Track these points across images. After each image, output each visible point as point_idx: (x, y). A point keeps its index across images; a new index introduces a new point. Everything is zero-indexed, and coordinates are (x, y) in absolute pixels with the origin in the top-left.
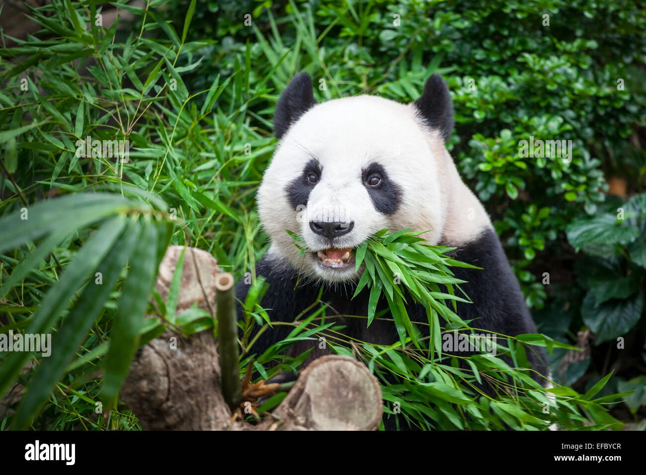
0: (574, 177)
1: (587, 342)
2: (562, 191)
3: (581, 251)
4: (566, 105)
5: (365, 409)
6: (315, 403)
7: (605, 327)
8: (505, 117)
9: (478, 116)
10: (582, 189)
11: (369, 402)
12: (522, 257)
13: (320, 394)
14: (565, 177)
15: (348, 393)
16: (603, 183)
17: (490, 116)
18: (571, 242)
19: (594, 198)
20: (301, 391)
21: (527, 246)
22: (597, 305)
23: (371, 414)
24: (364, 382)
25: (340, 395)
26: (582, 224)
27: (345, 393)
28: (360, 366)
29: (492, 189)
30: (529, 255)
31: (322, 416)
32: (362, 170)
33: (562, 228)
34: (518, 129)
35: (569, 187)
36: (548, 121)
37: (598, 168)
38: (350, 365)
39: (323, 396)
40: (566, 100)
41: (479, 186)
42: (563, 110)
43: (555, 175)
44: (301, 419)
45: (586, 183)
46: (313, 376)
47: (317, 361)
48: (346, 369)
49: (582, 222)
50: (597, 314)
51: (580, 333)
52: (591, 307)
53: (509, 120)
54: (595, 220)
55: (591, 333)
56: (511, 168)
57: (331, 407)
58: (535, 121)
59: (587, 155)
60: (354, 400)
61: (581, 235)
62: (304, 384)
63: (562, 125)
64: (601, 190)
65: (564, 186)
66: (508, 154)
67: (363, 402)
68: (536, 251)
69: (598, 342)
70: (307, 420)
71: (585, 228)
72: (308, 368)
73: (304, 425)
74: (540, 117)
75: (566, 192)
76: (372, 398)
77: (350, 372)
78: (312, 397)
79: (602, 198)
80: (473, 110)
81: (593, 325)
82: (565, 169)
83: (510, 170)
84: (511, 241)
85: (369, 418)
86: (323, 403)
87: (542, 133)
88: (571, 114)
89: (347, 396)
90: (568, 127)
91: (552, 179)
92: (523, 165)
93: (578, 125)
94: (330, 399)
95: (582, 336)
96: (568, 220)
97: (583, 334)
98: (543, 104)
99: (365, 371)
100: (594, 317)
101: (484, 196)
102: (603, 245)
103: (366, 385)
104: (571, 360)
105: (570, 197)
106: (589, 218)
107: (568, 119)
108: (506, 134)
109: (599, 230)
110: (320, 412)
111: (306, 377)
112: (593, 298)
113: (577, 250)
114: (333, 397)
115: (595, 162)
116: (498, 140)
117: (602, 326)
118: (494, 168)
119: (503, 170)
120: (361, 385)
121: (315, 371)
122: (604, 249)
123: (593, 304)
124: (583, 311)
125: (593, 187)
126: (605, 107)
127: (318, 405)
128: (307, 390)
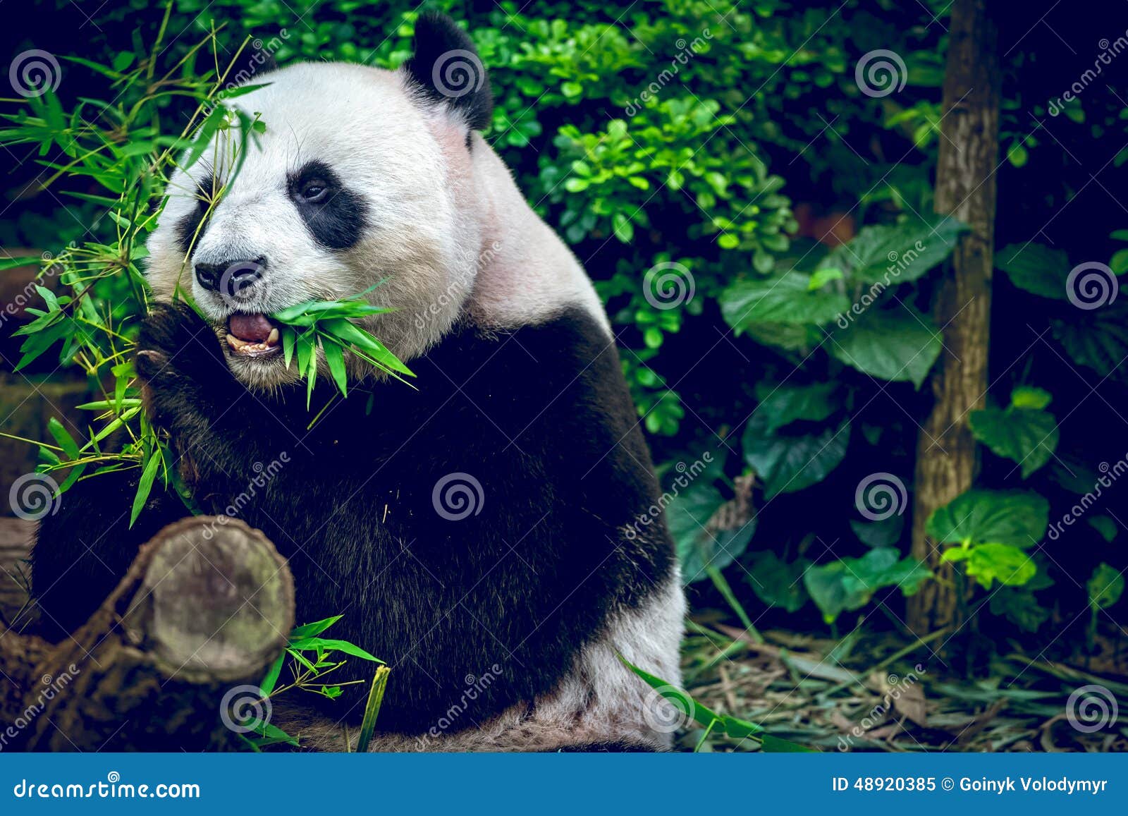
0: (736, 207)
1: (750, 494)
2: (713, 230)
3: (744, 334)
4: (729, 81)
5: (258, 618)
6: (163, 605)
7: (783, 468)
8: (620, 98)
9: (571, 91)
10: (749, 227)
11: (270, 604)
12: (642, 345)
13: (173, 588)
14: (722, 206)
15: (228, 587)
16: (787, 219)
17: (592, 94)
18: (728, 319)
19: (769, 243)
20: (138, 583)
21: (650, 325)
22: (769, 431)
23: (270, 628)
24: (262, 566)
25: (212, 592)
26: (749, 289)
27: (222, 588)
28: (255, 538)
29: (588, 224)
30: (653, 340)
31: (174, 630)
32: (288, 175)
33: (711, 294)
34: (638, 120)
35: (727, 224)
36: (694, 107)
37: (781, 192)
38: (237, 535)
39: (180, 591)
40: (731, 72)
41: (566, 217)
42: (724, 88)
43: (704, 202)
44: (134, 636)
45: (755, 218)
46: (164, 555)
47: (172, 528)
48: (228, 542)
49: (749, 284)
50: (770, 446)
51: (738, 480)
52: (760, 433)
53: (626, 102)
54: (770, 282)
55: (757, 479)
56: (624, 187)
57: (193, 613)
58: (670, 106)
59: (761, 168)
60: (240, 599)
61: (745, 308)
62: (144, 569)
63: (718, 115)
64: (782, 230)
65: (719, 222)
66: (621, 163)
67: (257, 604)
68: (666, 334)
69: (770, 495)
70: (145, 637)
71: (753, 295)
72: (155, 541)
73: (140, 647)
74: (681, 99)
75: (720, 232)
76: (274, 597)
77: (235, 547)
78: (158, 595)
79: (783, 244)
80: (562, 81)
81: (760, 464)
82: (722, 192)
83: (620, 192)
84: (623, 316)
85: (266, 634)
86: (178, 606)
87: (682, 129)
88: (737, 96)
89: (226, 594)
90: (728, 120)
91: (697, 210)
92: (643, 184)
93: (749, 117)
94: (193, 599)
95: (741, 485)
96: (723, 281)
97: (745, 482)
98: (686, 78)
99: (266, 547)
100: (763, 452)
101: (576, 235)
102: (785, 325)
103: (265, 573)
104: (722, 524)
105: (728, 242)
106: (761, 277)
107: (730, 104)
108: (618, 127)
109: (777, 300)
110: (170, 622)
111: (149, 558)
112: (764, 418)
113: (738, 332)
114: (199, 594)
115: (776, 182)
116: (604, 138)
117: (777, 467)
118: (594, 187)
119: (609, 191)
120: (255, 573)
121: (169, 546)
122: (788, 332)
123: (764, 428)
124: (746, 441)
125: (770, 224)
126: (802, 84)
127: (167, 610)
128: (148, 582)
